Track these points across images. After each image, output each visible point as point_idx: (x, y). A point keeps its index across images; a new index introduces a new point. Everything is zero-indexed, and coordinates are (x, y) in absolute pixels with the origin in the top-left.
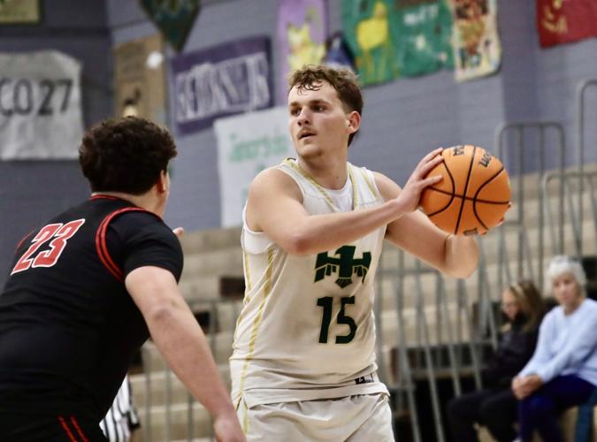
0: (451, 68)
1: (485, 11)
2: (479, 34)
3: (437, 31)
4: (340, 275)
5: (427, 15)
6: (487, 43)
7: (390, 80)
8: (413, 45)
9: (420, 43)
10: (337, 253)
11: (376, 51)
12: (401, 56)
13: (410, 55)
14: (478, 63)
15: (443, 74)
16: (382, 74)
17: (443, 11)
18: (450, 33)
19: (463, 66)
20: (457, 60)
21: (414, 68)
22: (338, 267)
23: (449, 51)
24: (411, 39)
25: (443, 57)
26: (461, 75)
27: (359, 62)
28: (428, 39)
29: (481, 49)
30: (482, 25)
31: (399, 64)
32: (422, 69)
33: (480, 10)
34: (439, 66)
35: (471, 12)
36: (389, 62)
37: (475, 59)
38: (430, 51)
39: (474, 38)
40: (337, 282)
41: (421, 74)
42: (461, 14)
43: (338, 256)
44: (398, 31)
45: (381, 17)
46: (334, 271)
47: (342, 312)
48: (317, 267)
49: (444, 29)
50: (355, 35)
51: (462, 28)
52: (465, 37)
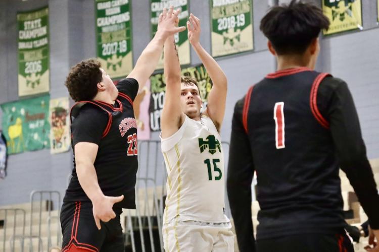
0: (49, 148)
1: (65, 124)
2: (62, 134)
3: (43, 131)
4: (210, 148)
5: (39, 124)
6: (65, 138)
7: (22, 152)
8: (33, 137)
9: (36, 136)
10: (207, 139)
11: (16, 139)
12: (27, 142)
13: (31, 142)
14: (61, 147)
15: (45, 150)
16: (18, 149)
17: (46, 123)
18: (49, 133)
19: (54, 148)
20: (52, 145)
21: (33, 148)
22: (208, 145)
23: (48, 141)
24: (32, 135)
25: (46, 143)
26: (53, 151)
27: (8, 144)
28: (39, 135)
29: (62, 140)
30: (63, 130)
31: (26, 145)
32: (36, 148)
33: (62, 124)
34: (44, 147)
35: (58, 124)
36: (22, 144)
37: (59, 144)
38: (39, 140)
39: (59, 136)
40: (209, 151)
41: (35, 150)
42: (54, 125)
43: (208, 140)
44: (26, 131)
45: (19, 125)
46: (207, 147)
47: (215, 166)
48: (200, 146)
49: (47, 131)
50: (7, 132)
51: (55, 131)
52: (56, 135)
